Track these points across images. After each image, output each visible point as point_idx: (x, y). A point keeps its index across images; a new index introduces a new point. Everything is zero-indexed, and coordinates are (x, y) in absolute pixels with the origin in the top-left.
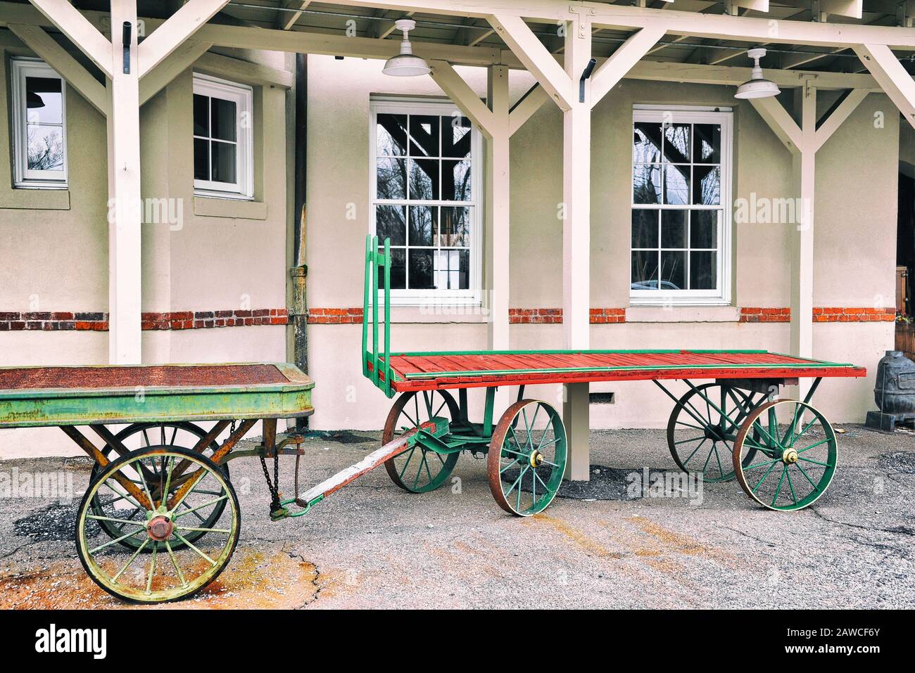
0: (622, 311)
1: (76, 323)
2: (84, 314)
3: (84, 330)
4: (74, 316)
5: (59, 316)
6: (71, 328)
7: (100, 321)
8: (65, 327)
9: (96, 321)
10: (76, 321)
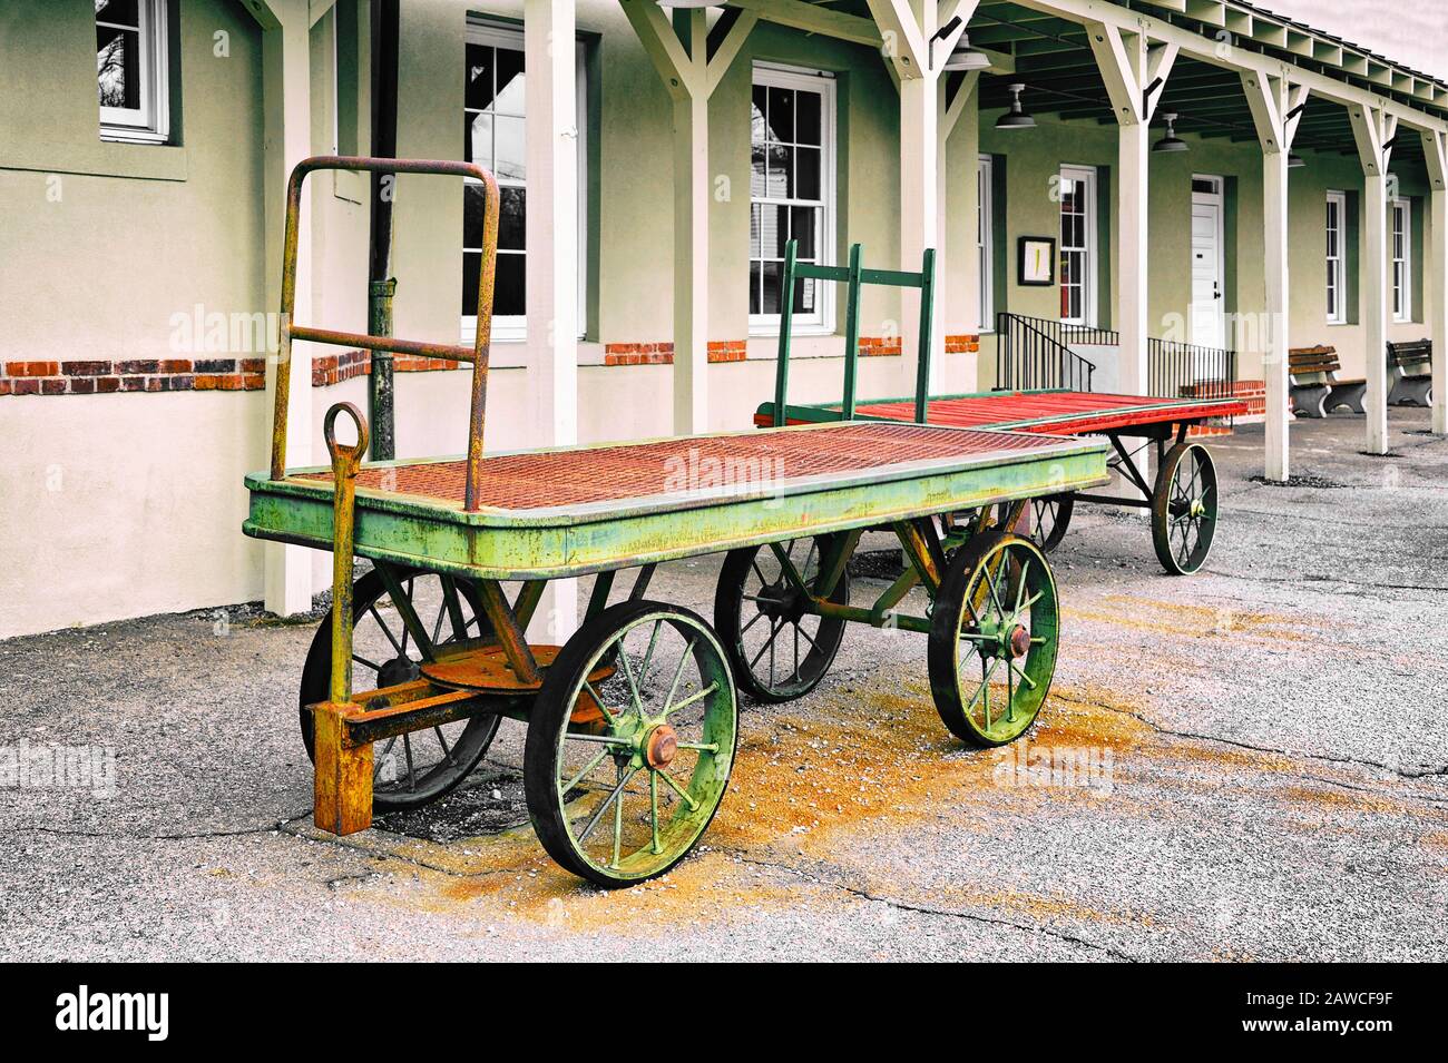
0: (742, 345)
1: (197, 378)
2: (207, 362)
3: (207, 389)
4: (193, 367)
5: (172, 366)
6: (187, 387)
7: (230, 374)
8: (179, 386)
9: (225, 374)
10: (196, 374)
